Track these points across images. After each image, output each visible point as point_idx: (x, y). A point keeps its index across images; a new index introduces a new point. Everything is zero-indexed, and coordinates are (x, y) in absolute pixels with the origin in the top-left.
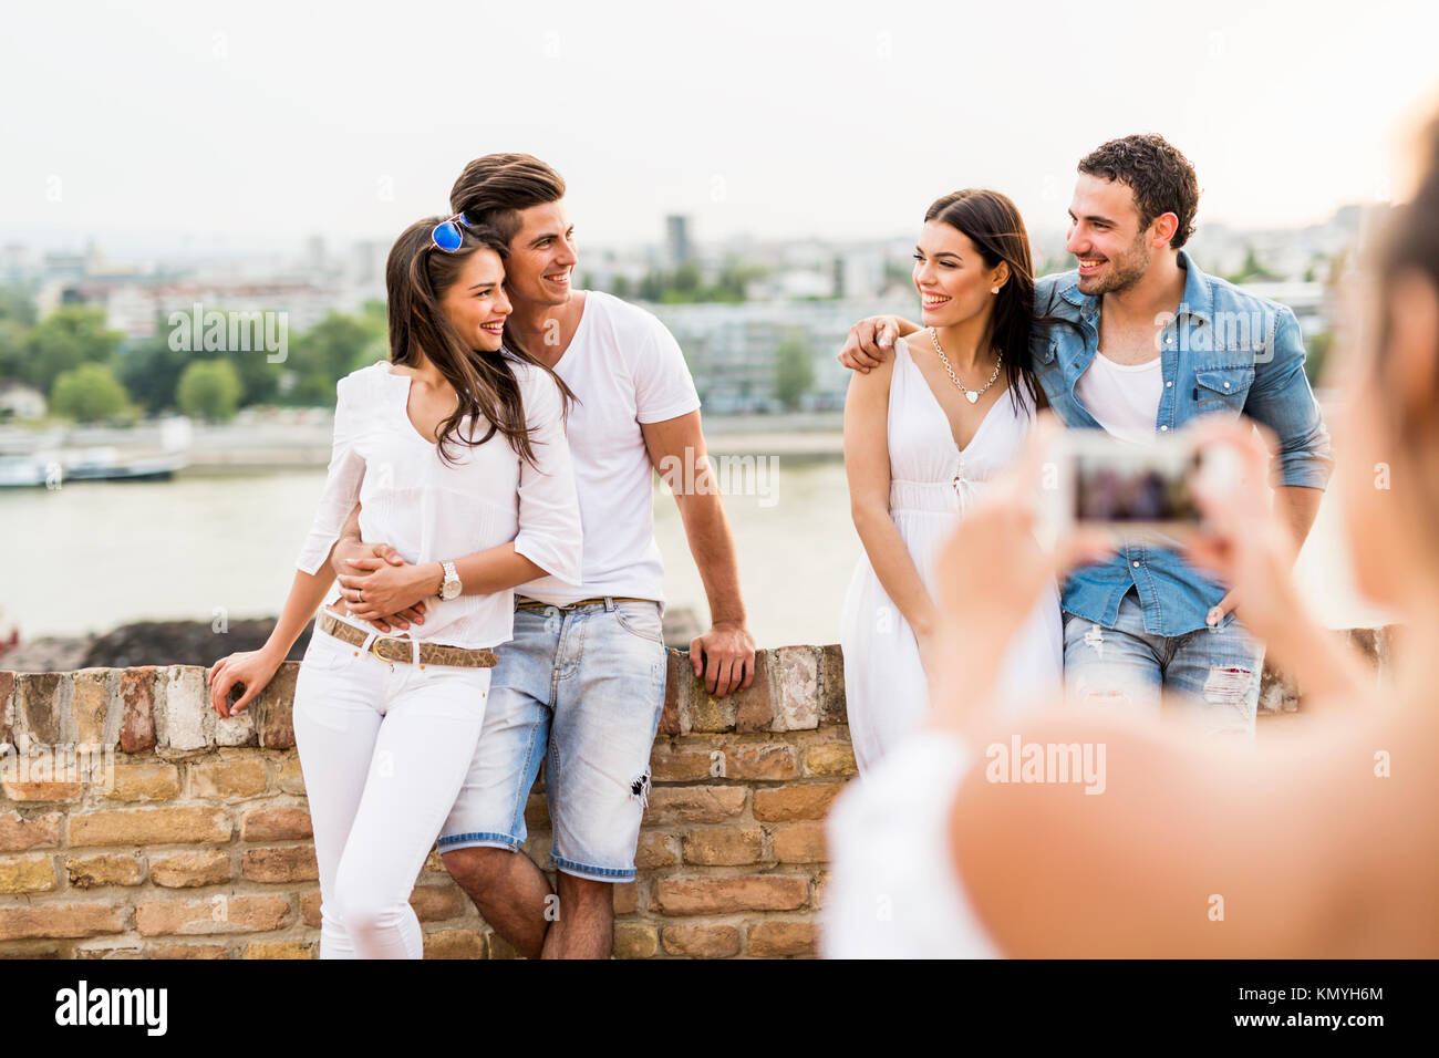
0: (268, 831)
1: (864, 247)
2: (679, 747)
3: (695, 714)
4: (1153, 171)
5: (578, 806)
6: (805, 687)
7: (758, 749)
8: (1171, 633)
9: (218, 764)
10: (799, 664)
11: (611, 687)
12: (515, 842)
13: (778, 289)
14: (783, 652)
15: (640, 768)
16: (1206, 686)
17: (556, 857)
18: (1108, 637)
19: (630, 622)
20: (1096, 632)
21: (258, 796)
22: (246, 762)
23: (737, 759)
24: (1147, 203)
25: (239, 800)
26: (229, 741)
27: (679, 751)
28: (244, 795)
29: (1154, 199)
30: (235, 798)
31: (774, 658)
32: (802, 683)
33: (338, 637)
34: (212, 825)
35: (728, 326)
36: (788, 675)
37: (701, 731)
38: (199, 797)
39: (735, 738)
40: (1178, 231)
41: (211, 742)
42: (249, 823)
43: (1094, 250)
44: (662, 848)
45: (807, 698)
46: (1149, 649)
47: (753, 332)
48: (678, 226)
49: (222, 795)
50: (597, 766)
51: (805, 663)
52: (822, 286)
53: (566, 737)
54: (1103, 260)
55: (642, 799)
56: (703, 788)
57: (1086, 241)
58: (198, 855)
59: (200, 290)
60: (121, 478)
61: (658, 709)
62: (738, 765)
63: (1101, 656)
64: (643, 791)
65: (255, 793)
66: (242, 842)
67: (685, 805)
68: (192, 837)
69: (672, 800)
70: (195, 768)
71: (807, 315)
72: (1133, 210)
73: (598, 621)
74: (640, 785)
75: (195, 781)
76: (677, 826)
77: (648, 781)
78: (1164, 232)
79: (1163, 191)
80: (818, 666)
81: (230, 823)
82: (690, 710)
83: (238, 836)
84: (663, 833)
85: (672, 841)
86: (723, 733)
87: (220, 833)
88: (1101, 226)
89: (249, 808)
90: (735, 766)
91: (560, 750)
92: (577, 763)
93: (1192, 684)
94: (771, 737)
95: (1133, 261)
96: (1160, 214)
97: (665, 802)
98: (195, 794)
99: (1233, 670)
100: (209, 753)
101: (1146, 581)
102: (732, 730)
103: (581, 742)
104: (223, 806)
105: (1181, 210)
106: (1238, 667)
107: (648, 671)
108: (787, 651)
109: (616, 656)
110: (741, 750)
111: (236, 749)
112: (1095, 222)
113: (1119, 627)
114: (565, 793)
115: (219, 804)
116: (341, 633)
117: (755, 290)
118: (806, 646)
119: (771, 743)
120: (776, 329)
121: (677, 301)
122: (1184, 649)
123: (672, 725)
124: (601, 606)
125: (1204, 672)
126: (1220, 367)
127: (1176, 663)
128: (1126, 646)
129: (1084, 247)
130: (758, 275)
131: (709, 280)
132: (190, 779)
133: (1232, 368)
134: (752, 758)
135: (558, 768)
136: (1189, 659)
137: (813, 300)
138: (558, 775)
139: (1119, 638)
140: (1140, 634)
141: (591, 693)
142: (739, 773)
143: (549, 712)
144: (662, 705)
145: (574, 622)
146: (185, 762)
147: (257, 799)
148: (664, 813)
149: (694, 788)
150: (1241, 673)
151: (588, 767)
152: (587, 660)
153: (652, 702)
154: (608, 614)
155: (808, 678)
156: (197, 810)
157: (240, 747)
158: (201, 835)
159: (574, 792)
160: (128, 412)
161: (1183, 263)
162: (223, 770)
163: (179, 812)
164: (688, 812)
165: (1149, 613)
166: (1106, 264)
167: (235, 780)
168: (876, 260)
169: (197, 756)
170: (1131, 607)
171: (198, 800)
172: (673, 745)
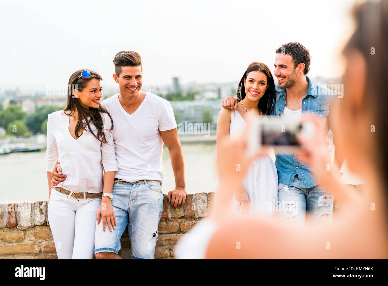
0: (50, 250)
1: (226, 85)
2: (168, 223)
3: (173, 213)
4: (297, 51)
5: (137, 241)
6: (204, 205)
7: (191, 223)
8: (308, 187)
9: (35, 231)
10: (202, 198)
11: (146, 206)
12: (116, 250)
13: (203, 96)
14: (197, 195)
15: (155, 229)
16: (318, 202)
17: (132, 256)
18: (290, 188)
19: (152, 187)
20: (287, 187)
21: (47, 239)
22: (43, 230)
23: (185, 226)
24: (296, 60)
25: (42, 241)
26: (38, 224)
27: (168, 224)
28: (43, 239)
29: (298, 59)
30: (40, 240)
31: (195, 196)
32: (203, 203)
33: (62, 193)
34: (34, 248)
35: (190, 107)
36: (199, 201)
37: (174, 218)
38: (30, 240)
39: (184, 220)
40: (305, 68)
41: (33, 224)
42: (44, 248)
43: (282, 75)
44: (164, 252)
45: (204, 208)
46: (302, 191)
47: (196, 108)
48: (176, 80)
49: (37, 240)
50: (143, 229)
51: (204, 198)
52: (215, 95)
53: (134, 221)
54: (285, 77)
55: (156, 238)
56: (175, 234)
57: (280, 72)
58: (30, 257)
59: (47, 100)
60: (26, 151)
61: (161, 212)
62: (185, 227)
63: (288, 194)
64: (156, 236)
65: (46, 239)
66: (43, 253)
67: (170, 240)
68: (28, 252)
69: (166, 238)
70: (29, 232)
71: (211, 104)
72: (292, 62)
73: (142, 187)
74: (155, 234)
75: (29, 236)
76: (168, 245)
77: (157, 233)
78: (301, 69)
79: (300, 57)
80: (207, 198)
81: (39, 248)
82: (171, 212)
83: (41, 252)
84: (164, 248)
85: (167, 250)
86: (181, 218)
87: (36, 251)
88: (283, 67)
89: (44, 243)
90: (185, 228)
91: (132, 224)
92: (137, 228)
93: (314, 201)
94: (195, 219)
95: (293, 77)
96: (300, 63)
97: (164, 239)
98: (29, 239)
99: (326, 197)
100: (33, 227)
101: (300, 172)
102: (183, 217)
103: (138, 222)
104: (37, 243)
105: (306, 62)
106: (327, 196)
107: (157, 201)
108: (198, 194)
109: (147, 197)
110: (186, 223)
111: (41, 226)
112: (281, 66)
113: (294, 185)
114: (134, 237)
115: (36, 242)
116: (63, 191)
117: (197, 97)
118: (204, 193)
119: (194, 221)
120: (203, 107)
121: (176, 100)
122: (312, 191)
123: (166, 217)
124: (143, 182)
125: (318, 198)
126: (319, 110)
127: (309, 195)
128: (295, 191)
129: (279, 74)
130: (197, 93)
131: (184, 94)
132: (27, 235)
133: (322, 111)
134: (189, 226)
135: (132, 230)
136: (313, 194)
137: (213, 99)
138: (132, 232)
139: (293, 188)
140: (299, 187)
141: (141, 208)
142: (186, 230)
143: (127, 213)
144: (162, 211)
145: (135, 187)
146: (26, 230)
147: (47, 241)
148: (164, 242)
149: (173, 234)
150: (328, 198)
151: (140, 229)
152: (139, 198)
153: (158, 210)
154: (145, 185)
155: (205, 202)
156: (29, 244)
157: (42, 225)
158: (31, 251)
159: (136, 236)
160: (28, 133)
161: (308, 79)
162: (37, 232)
163: (24, 245)
164: (171, 241)
165: (301, 181)
166: (286, 79)
167: (40, 235)
168: (229, 88)
169: (29, 228)
170: (296, 180)
171: (29, 241)
172: (166, 222)
